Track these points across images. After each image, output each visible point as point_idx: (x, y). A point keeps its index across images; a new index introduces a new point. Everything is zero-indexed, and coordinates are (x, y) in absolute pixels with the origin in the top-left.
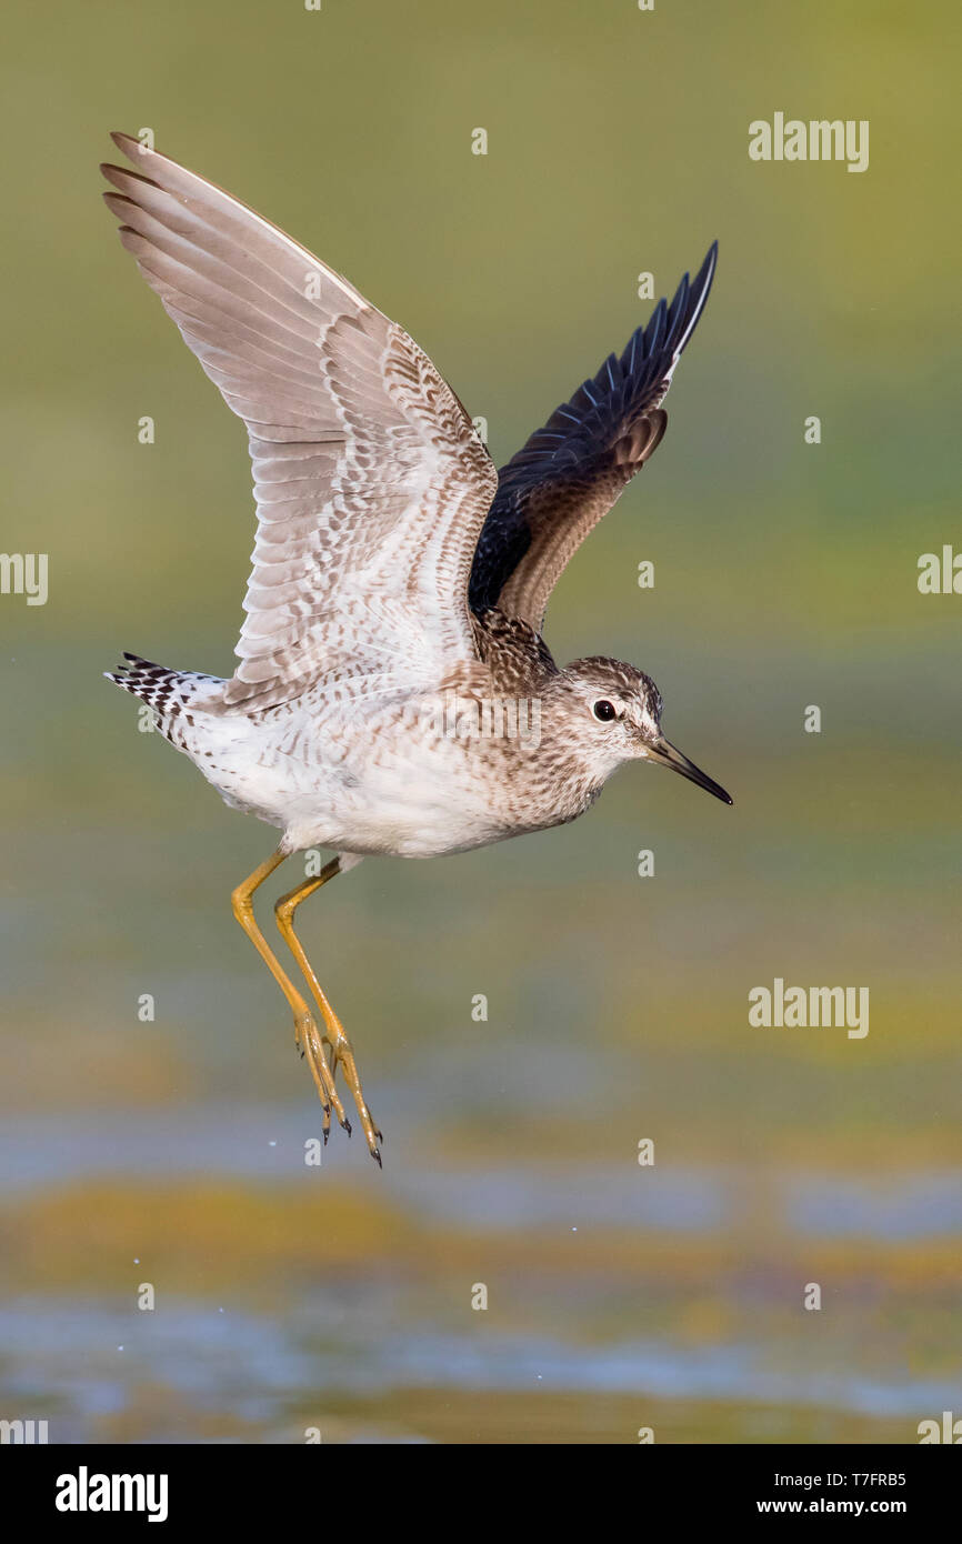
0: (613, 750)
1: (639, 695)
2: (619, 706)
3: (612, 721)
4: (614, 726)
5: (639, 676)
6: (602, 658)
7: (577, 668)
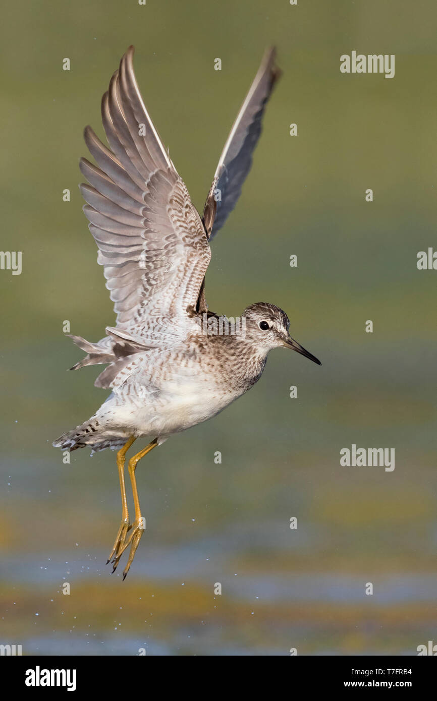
0: (268, 343)
1: (279, 319)
2: (271, 323)
3: (267, 330)
4: (268, 332)
5: (279, 310)
6: (262, 303)
7: (251, 308)
